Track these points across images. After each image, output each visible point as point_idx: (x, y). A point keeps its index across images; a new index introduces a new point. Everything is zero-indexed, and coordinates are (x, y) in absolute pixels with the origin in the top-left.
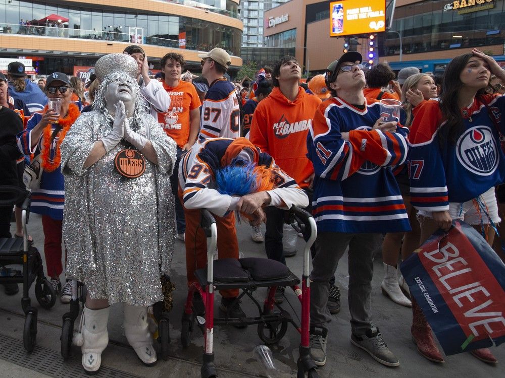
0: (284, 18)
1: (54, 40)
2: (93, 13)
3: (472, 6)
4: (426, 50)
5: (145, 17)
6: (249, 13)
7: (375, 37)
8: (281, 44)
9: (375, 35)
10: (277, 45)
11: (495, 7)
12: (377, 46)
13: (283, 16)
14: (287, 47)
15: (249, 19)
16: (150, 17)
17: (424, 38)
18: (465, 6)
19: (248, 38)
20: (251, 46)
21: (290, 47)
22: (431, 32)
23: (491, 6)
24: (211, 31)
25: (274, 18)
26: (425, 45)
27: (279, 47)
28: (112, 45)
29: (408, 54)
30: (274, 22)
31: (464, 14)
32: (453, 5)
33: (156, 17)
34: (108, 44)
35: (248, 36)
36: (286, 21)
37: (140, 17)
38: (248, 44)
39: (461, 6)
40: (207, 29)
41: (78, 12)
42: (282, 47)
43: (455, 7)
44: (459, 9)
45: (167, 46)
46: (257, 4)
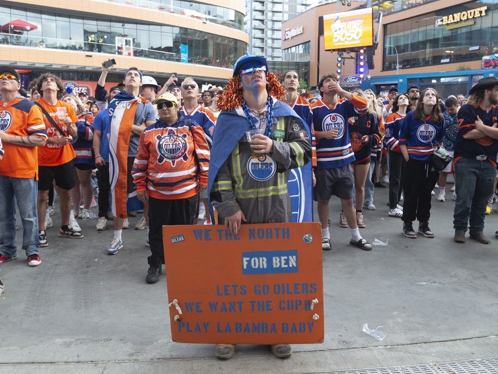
0: (299, 31)
1: (19, 49)
2: (72, 20)
3: (457, 22)
4: (422, 64)
5: (134, 26)
6: (273, 24)
7: (365, 51)
8: (297, 58)
9: (364, 49)
10: (293, 59)
11: (475, 23)
12: (366, 60)
13: (298, 28)
14: (303, 61)
15: (273, 30)
17: (419, 54)
18: (452, 21)
19: (273, 51)
20: (276, 60)
21: (305, 61)
22: (425, 48)
23: (472, 22)
24: (211, 43)
25: (290, 30)
26: (421, 60)
27: (295, 61)
28: (91, 56)
29: (406, 68)
30: (291, 34)
31: (452, 30)
32: (442, 21)
33: (146, 27)
34: (87, 56)
35: (273, 48)
36: (301, 34)
37: (127, 25)
38: (273, 57)
39: (449, 22)
40: (206, 41)
41: (54, 18)
42: (298, 61)
43: (444, 23)
44: (447, 24)
45: (161, 59)
46: (281, 14)
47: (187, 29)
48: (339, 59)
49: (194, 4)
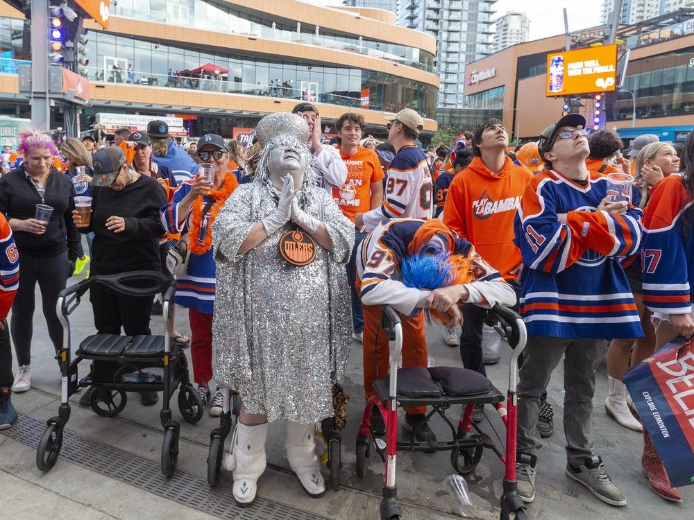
0: (490, 73)
1: (210, 95)
2: (258, 63)
4: (665, 114)
5: (321, 69)
6: (447, 67)
7: (602, 97)
8: (485, 105)
9: (603, 94)
10: (480, 106)
12: (604, 108)
13: (488, 70)
14: (493, 109)
15: (447, 73)
16: (327, 70)
17: (663, 100)
19: (445, 97)
20: (448, 107)
21: (497, 108)
22: (673, 92)
24: (400, 87)
25: (477, 73)
26: (664, 108)
27: (482, 108)
28: (279, 102)
29: (642, 118)
30: (477, 78)
33: (333, 70)
34: (275, 102)
35: (446, 94)
36: (493, 77)
37: (314, 69)
38: (445, 104)
40: (395, 86)
41: (240, 61)
42: (486, 108)
45: (347, 105)
46: (457, 55)
47: (376, 72)
48: (566, 107)
49: (381, 44)
